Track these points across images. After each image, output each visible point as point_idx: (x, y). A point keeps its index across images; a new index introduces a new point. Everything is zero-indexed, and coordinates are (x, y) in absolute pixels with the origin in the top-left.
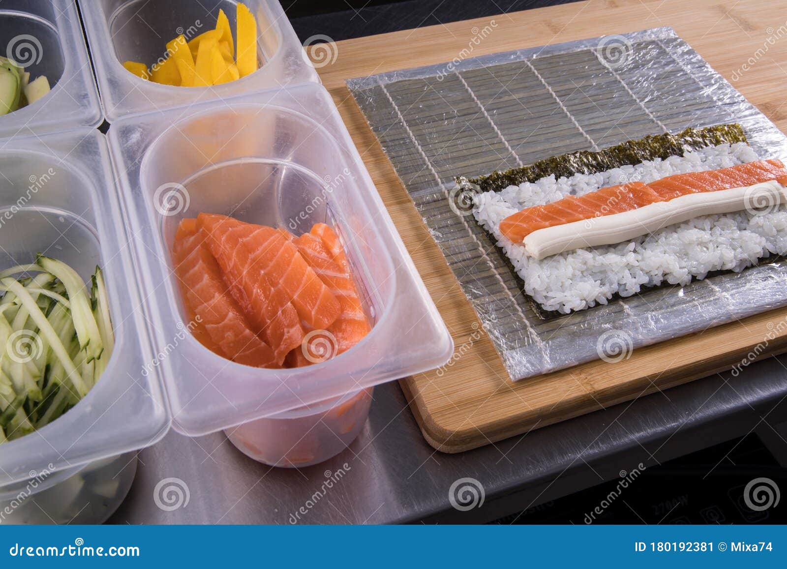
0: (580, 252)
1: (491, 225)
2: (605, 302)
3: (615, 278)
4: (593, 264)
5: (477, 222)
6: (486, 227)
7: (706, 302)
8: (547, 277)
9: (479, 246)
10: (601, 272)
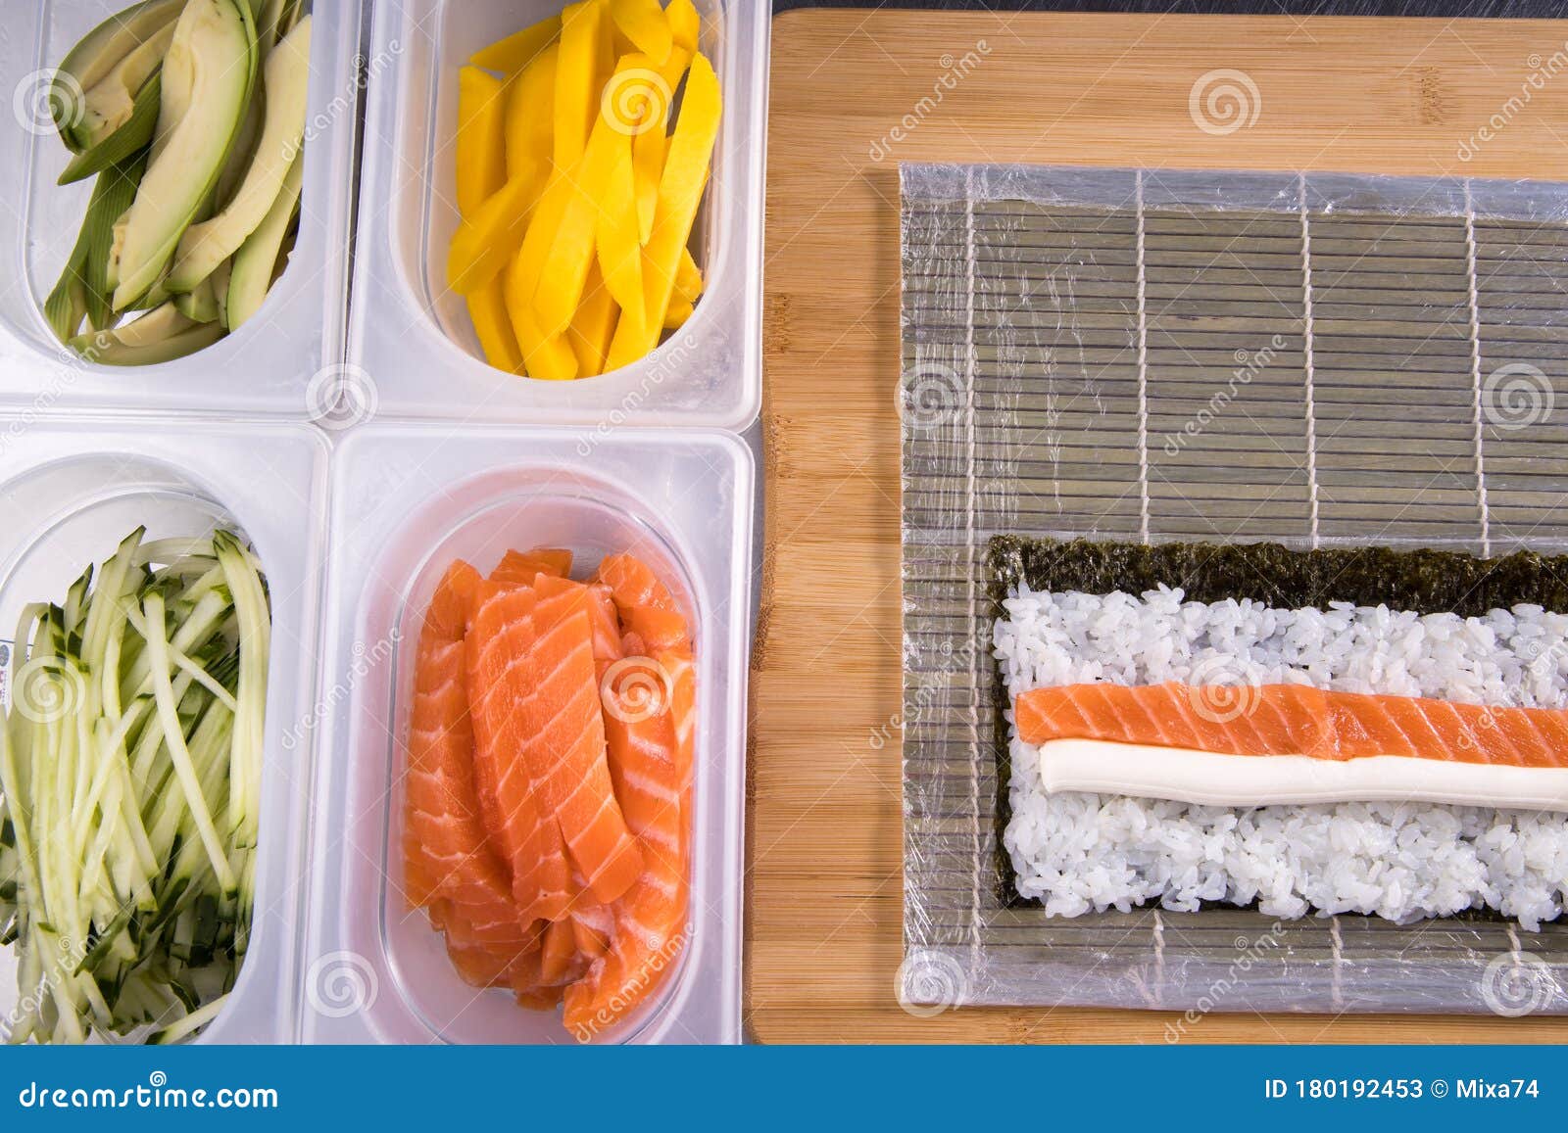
0: (1129, 806)
1: (1013, 669)
2: (1126, 908)
3: (1166, 874)
4: (1141, 837)
5: (992, 648)
6: (1003, 669)
7: (1304, 965)
8: (1048, 832)
9: (973, 704)
10: (1148, 853)
